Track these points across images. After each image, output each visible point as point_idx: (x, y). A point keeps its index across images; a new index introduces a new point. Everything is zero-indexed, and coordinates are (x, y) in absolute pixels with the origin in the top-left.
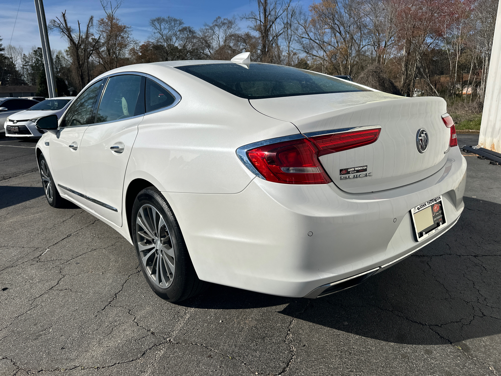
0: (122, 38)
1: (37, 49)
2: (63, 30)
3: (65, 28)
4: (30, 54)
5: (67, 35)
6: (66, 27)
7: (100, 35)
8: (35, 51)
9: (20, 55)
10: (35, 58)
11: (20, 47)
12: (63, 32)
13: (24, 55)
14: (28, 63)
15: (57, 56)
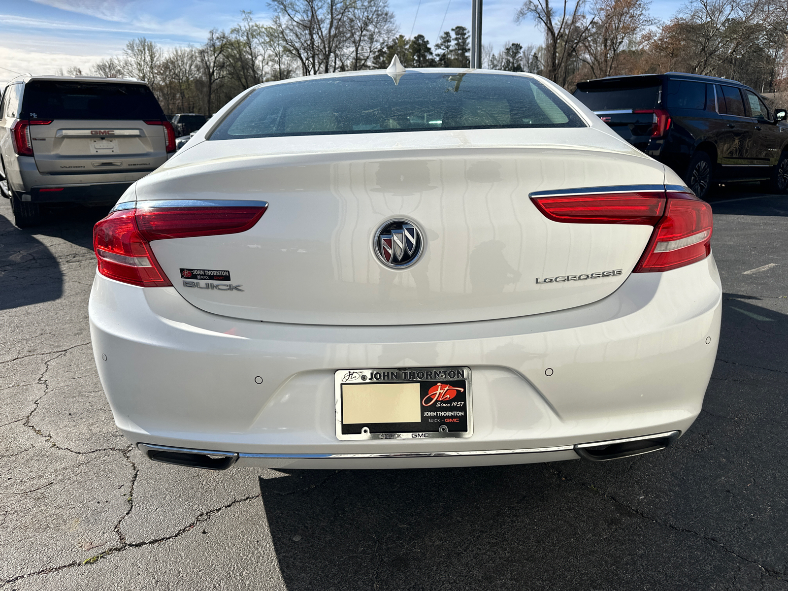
0: (632, 16)
1: (511, 46)
2: (541, 14)
3: (544, 12)
4: (500, 53)
5: (544, 21)
6: (545, 9)
7: (593, 16)
8: (507, 49)
9: (488, 57)
10: (506, 59)
11: (490, 45)
12: (540, 17)
13: (494, 55)
14: (496, 67)
15: (535, 54)
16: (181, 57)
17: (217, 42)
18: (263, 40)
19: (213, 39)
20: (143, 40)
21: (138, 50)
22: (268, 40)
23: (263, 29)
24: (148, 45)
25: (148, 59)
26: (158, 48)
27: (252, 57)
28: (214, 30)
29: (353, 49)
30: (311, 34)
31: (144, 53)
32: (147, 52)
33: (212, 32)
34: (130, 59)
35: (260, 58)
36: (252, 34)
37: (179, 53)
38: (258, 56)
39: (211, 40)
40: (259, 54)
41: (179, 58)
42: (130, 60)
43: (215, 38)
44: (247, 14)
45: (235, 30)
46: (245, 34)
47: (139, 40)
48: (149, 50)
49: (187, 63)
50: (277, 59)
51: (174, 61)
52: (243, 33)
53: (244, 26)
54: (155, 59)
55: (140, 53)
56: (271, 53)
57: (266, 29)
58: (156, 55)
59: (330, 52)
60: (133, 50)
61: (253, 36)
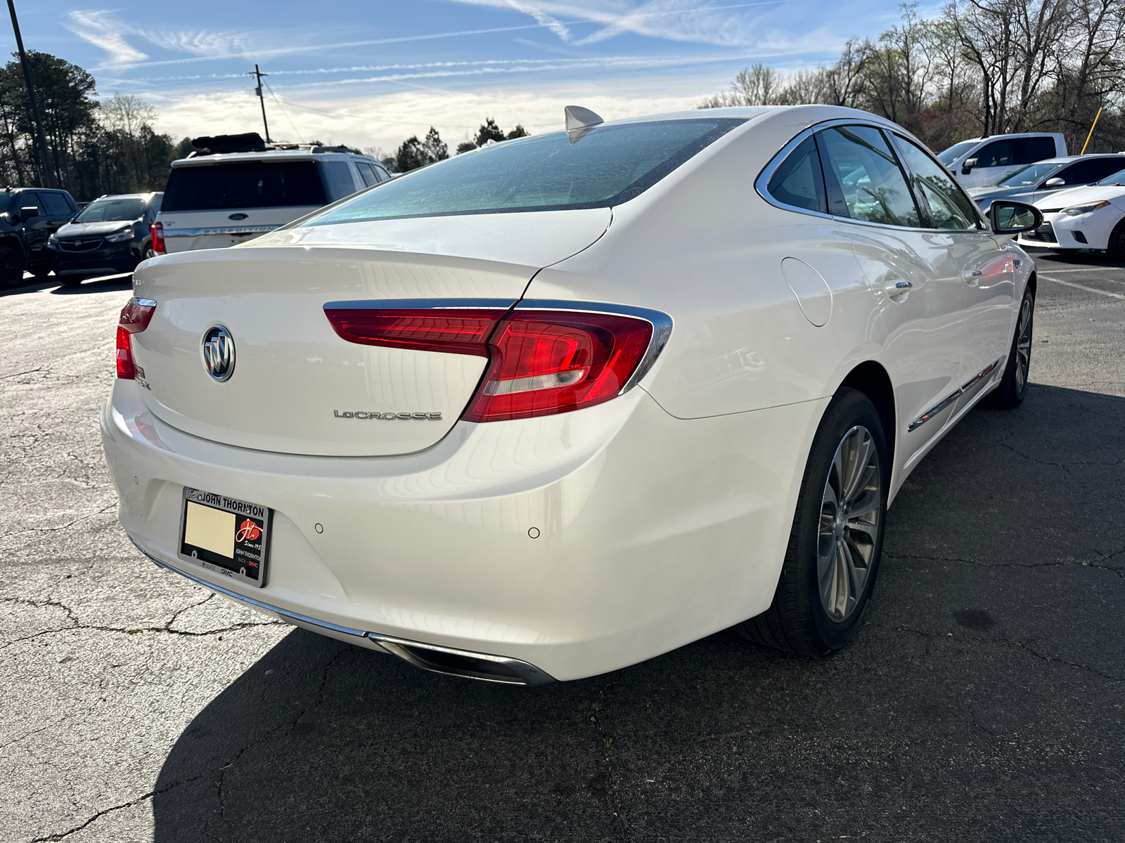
16: (806, 84)
17: (855, 56)
18: (929, 44)
19: (850, 52)
20: (758, 67)
21: (750, 82)
22: (937, 42)
23: (933, 27)
24: (764, 73)
25: (761, 92)
26: (776, 75)
27: (908, 72)
28: (853, 41)
29: (1083, 37)
30: (1007, 23)
31: (757, 84)
32: (761, 82)
33: (849, 44)
34: (738, 94)
35: (921, 72)
36: (911, 37)
37: (804, 79)
38: (918, 68)
39: (846, 55)
40: (920, 66)
41: (802, 86)
42: (738, 97)
43: (852, 52)
44: (908, 8)
45: (887, 35)
46: (903, 38)
47: (753, 67)
48: (764, 80)
49: (812, 91)
50: (949, 70)
51: (795, 90)
52: (899, 38)
53: (902, 26)
54: (770, 91)
55: (753, 85)
56: (940, 61)
57: (937, 26)
58: (772, 85)
59: (1037, 48)
60: (743, 82)
61: (915, 40)
